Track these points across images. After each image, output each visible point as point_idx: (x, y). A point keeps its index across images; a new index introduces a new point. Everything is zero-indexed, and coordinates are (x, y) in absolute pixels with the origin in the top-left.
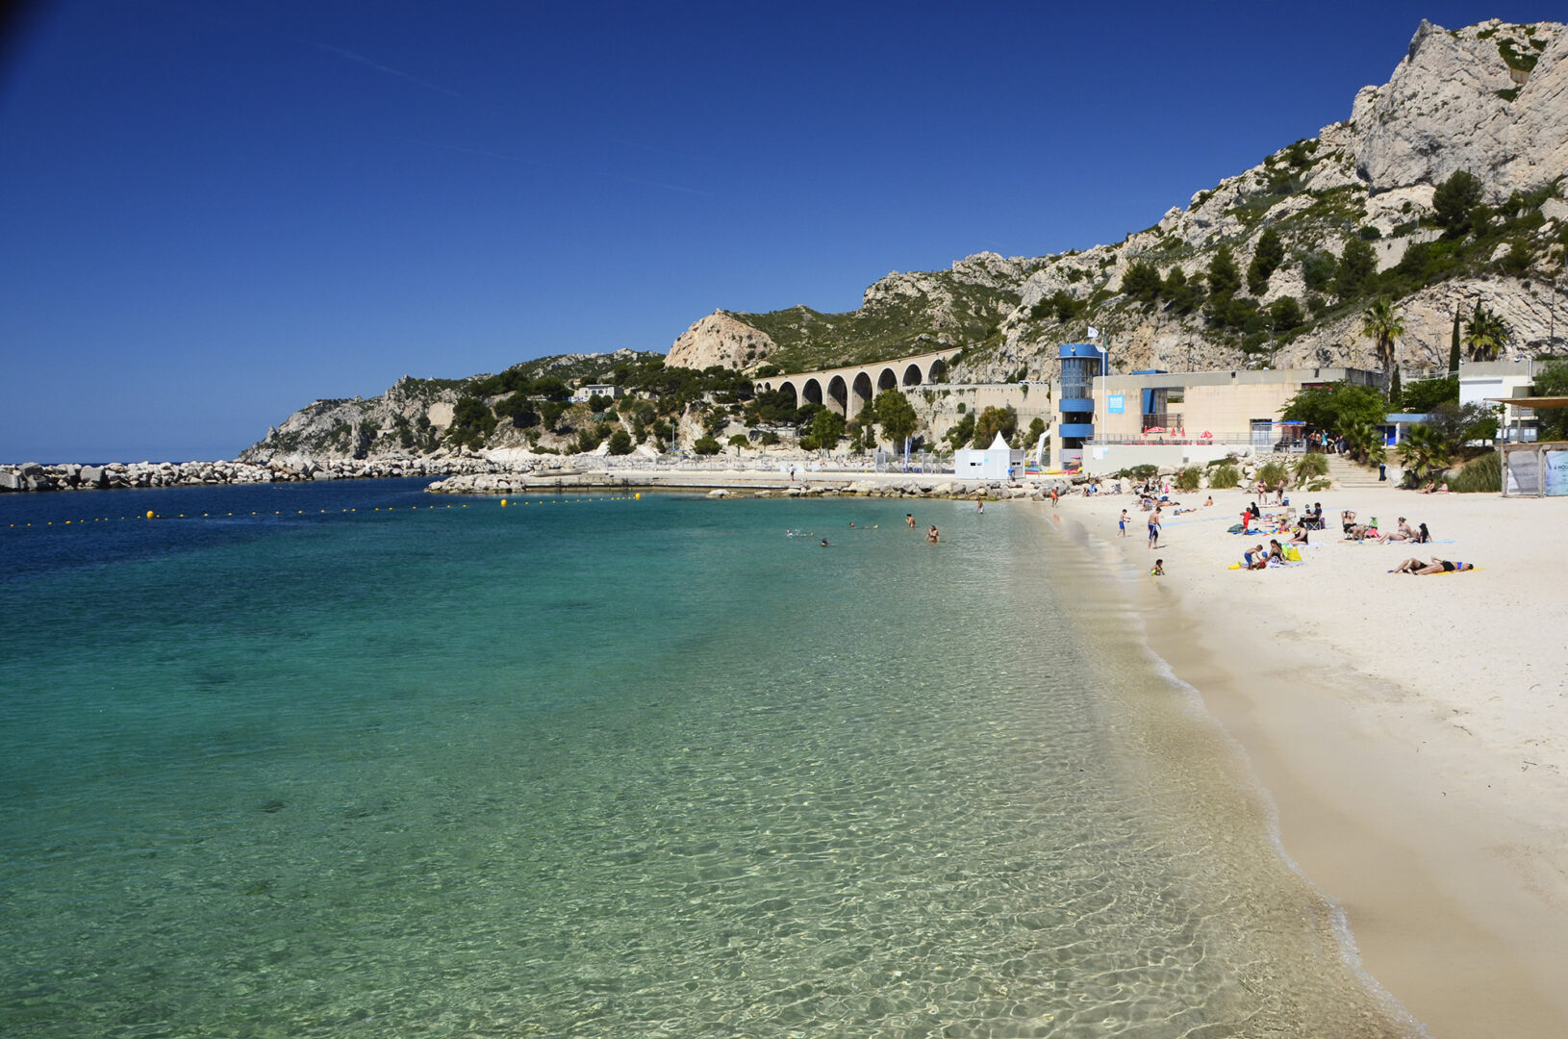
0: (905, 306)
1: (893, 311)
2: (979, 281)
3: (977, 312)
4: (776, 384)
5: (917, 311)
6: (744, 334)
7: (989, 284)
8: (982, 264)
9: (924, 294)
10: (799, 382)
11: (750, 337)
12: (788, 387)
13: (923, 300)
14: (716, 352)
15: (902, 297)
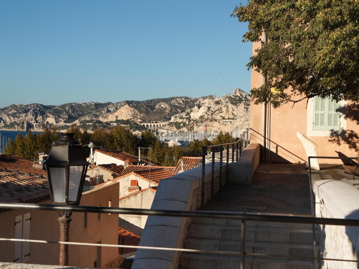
0: (163, 109)
1: (161, 110)
2: (176, 104)
3: (175, 111)
4: (142, 124)
5: (164, 110)
6: (133, 110)
7: (178, 105)
8: (177, 101)
9: (166, 107)
10: (146, 124)
11: (134, 111)
12: (144, 125)
13: (165, 109)
14: (127, 113)
15: (162, 107)
